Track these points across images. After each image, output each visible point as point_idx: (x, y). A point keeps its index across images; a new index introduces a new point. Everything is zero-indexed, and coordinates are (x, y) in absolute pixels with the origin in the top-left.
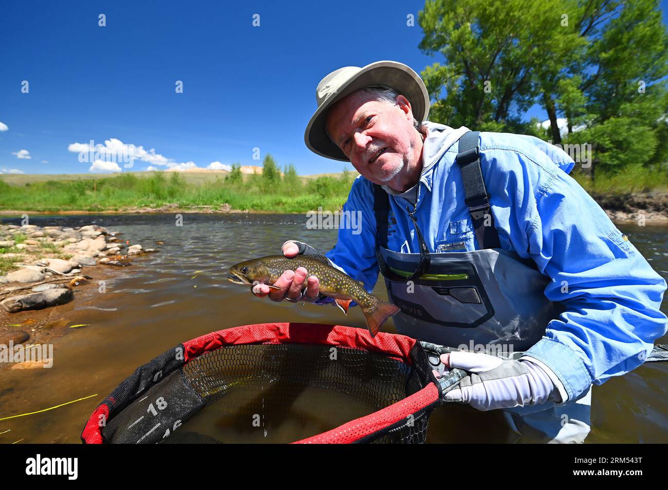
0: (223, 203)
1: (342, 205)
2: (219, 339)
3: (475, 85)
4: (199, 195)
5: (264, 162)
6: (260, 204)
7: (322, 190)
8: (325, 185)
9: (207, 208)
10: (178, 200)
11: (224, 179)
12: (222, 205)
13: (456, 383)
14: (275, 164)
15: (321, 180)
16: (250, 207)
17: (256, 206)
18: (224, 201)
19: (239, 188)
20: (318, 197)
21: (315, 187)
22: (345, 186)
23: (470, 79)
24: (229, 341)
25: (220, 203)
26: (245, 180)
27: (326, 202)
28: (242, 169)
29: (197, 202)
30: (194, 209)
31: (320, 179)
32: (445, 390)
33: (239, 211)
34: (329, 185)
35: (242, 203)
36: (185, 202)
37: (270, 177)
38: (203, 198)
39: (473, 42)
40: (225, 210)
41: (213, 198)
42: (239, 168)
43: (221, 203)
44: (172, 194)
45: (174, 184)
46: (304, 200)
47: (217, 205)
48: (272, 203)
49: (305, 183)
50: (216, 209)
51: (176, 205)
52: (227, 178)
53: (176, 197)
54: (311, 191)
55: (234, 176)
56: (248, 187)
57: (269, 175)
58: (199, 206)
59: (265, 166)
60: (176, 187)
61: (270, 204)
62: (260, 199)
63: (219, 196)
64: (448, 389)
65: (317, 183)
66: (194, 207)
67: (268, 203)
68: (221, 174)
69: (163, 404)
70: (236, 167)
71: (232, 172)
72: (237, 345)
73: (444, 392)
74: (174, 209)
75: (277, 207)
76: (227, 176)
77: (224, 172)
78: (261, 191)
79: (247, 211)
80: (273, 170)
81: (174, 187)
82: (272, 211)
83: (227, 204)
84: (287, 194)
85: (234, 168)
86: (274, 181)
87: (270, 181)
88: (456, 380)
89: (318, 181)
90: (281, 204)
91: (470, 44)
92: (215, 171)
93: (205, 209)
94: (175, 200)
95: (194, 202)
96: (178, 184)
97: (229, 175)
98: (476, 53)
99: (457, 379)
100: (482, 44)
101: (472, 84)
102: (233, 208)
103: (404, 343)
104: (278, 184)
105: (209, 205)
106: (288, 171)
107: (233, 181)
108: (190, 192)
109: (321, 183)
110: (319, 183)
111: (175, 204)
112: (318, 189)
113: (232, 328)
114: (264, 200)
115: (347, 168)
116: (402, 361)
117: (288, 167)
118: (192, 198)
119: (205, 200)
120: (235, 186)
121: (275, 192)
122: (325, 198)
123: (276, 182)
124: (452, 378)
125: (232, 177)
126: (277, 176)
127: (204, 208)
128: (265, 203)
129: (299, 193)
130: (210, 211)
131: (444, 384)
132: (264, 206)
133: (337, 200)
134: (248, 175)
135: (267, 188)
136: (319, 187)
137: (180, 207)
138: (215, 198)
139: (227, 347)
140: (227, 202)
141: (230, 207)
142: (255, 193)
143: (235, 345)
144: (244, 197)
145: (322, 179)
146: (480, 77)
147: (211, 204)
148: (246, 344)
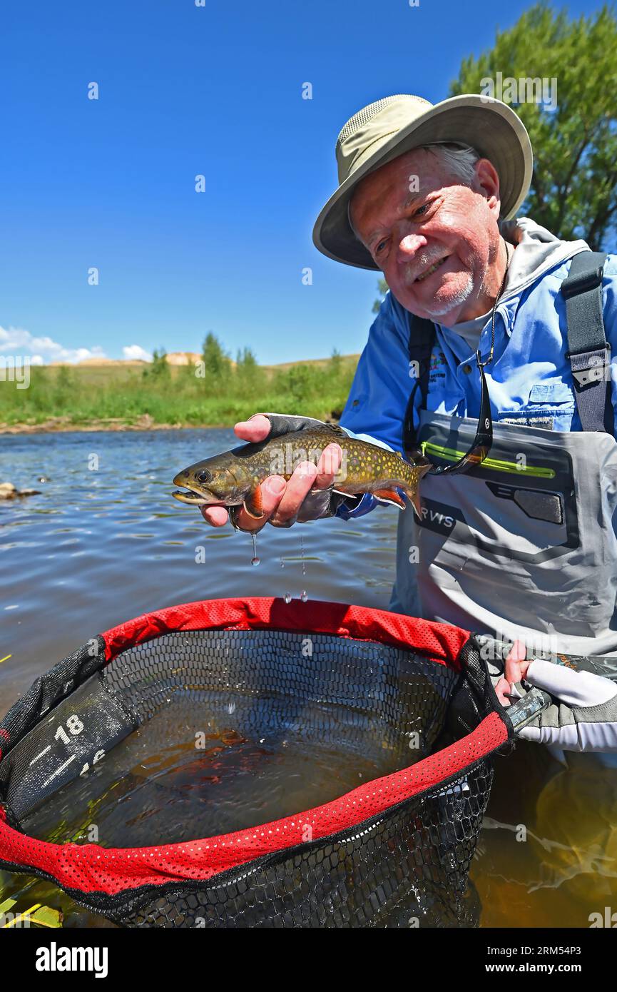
0: (141, 414)
1: (330, 411)
2: (155, 624)
3: (547, 203)
4: (103, 403)
5: (204, 345)
6: (199, 414)
7: (297, 388)
8: (303, 380)
9: (115, 422)
10: (69, 411)
11: (141, 375)
12: (139, 416)
13: (537, 714)
14: (222, 348)
15: (295, 373)
16: (184, 420)
17: (193, 417)
18: (142, 409)
19: (165, 389)
20: (291, 399)
21: (286, 384)
22: (334, 380)
23: (537, 194)
24: (172, 625)
25: (136, 413)
26: (175, 376)
27: (305, 408)
28: (168, 359)
29: (100, 414)
30: (96, 425)
31: (294, 369)
32: (518, 727)
33: (166, 426)
34: (308, 379)
35: (170, 412)
36: (80, 414)
37: (214, 369)
38: (109, 406)
39: (543, 129)
40: (143, 425)
41: (124, 406)
42: (164, 357)
43: (138, 414)
44: (60, 402)
45: (63, 385)
46: (269, 406)
47: (132, 417)
48: (218, 412)
49: (270, 377)
50: (131, 423)
51: (67, 420)
52: (145, 374)
53: (66, 407)
54: (281, 390)
55: (157, 370)
56: (179, 387)
57: (213, 367)
58: (103, 420)
59: (206, 351)
60: (66, 391)
61: (216, 413)
62: (199, 405)
63: (133, 403)
64: (522, 724)
65: (289, 377)
66: (95, 422)
67: (212, 412)
68: (136, 367)
69: (77, 726)
70: (160, 355)
71: (154, 364)
72: (185, 631)
73: (516, 729)
74: (65, 426)
75: (226, 418)
76: (145, 370)
77: (140, 364)
78: (200, 392)
79: (178, 426)
80: (218, 359)
81: (62, 390)
82: (218, 424)
83: (147, 416)
84: (241, 396)
85: (155, 356)
86: (220, 376)
87: (215, 376)
88: (536, 709)
89: (291, 374)
90: (233, 414)
91: (538, 134)
92: (126, 363)
93: (112, 425)
94: (65, 412)
95: (94, 413)
96: (69, 386)
97: (149, 370)
98: (547, 148)
99: (538, 707)
100: (558, 133)
101: (540, 201)
102: (157, 421)
103: (449, 638)
104: (227, 380)
105: (118, 417)
106: (242, 358)
107: (156, 378)
108: (88, 399)
109: (295, 376)
110: (293, 377)
111: (66, 418)
112: (291, 387)
113: (175, 607)
114: (206, 407)
115: (338, 350)
116: (445, 664)
117: (242, 351)
118: (91, 408)
119: (112, 409)
120: (159, 385)
121: (223, 393)
122: (303, 401)
123: (224, 377)
124: (530, 706)
125: (153, 371)
126: (225, 367)
127: (110, 422)
128: (207, 411)
129: (261, 394)
130: (121, 427)
131: (516, 715)
132: (206, 416)
133: (323, 403)
134: (179, 367)
135: (209, 388)
136: (293, 382)
137: (74, 422)
138: (128, 406)
139: (169, 635)
140: (146, 411)
141: (152, 419)
142: (191, 397)
143: (181, 631)
144: (173, 403)
145: (298, 369)
146: (555, 189)
147: (121, 416)
148: (198, 630)
